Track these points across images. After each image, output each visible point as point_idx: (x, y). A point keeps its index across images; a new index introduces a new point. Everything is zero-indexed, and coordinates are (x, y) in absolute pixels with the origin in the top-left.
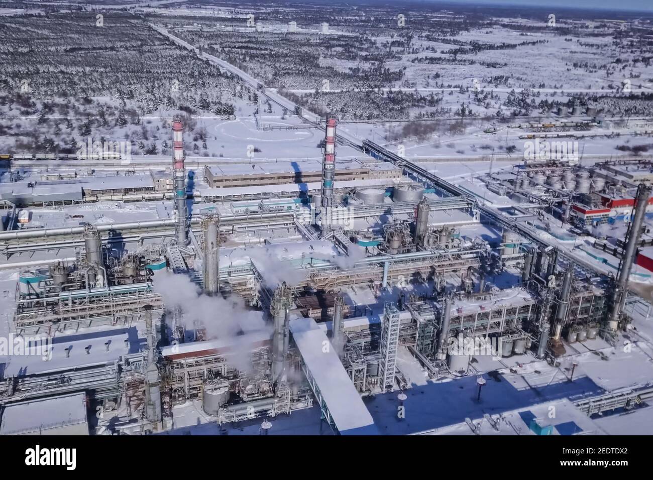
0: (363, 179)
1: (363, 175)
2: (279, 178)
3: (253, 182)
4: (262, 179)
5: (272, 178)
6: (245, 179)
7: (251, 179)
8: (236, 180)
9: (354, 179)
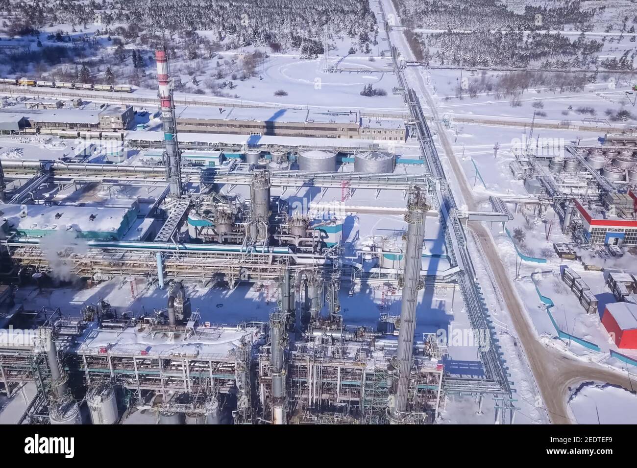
0: (351, 137)
1: (351, 133)
2: (241, 126)
3: (209, 128)
4: (220, 125)
5: (233, 126)
6: (200, 124)
7: (207, 125)
8: (190, 124)
9: (339, 137)
